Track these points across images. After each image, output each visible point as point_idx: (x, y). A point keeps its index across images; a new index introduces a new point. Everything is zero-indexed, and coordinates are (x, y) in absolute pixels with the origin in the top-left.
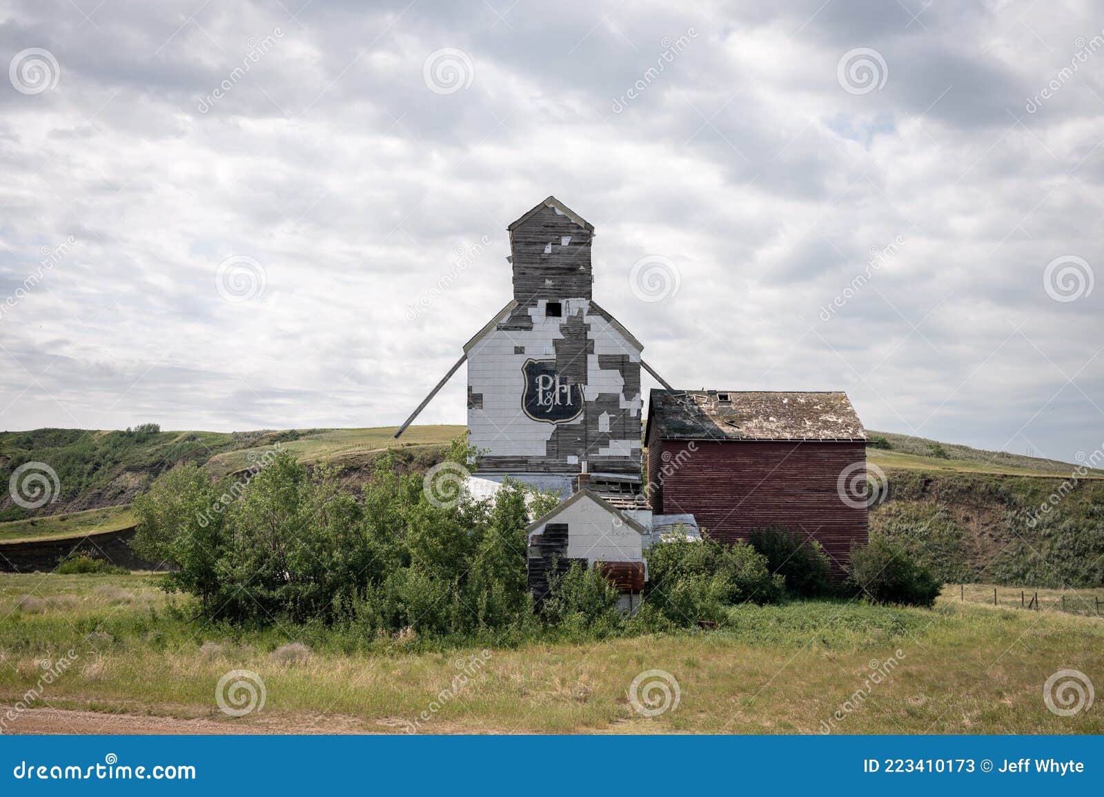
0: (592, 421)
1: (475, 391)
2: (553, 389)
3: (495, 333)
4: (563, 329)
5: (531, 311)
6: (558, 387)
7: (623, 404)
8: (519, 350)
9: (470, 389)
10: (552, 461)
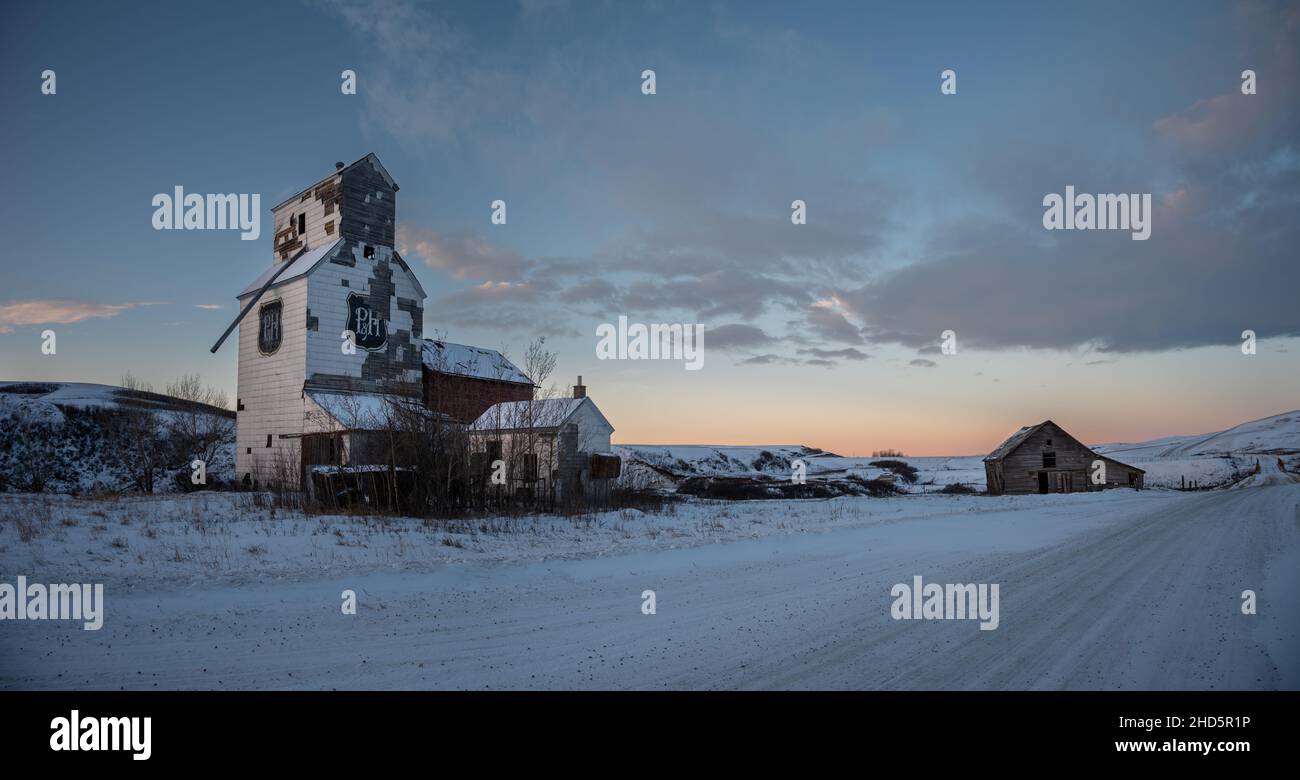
0: (391, 351)
1: (313, 314)
2: (367, 321)
3: (328, 264)
4: (375, 271)
5: (354, 250)
6: (371, 319)
7: (412, 341)
8: (345, 283)
9: (308, 312)
10: (364, 382)
